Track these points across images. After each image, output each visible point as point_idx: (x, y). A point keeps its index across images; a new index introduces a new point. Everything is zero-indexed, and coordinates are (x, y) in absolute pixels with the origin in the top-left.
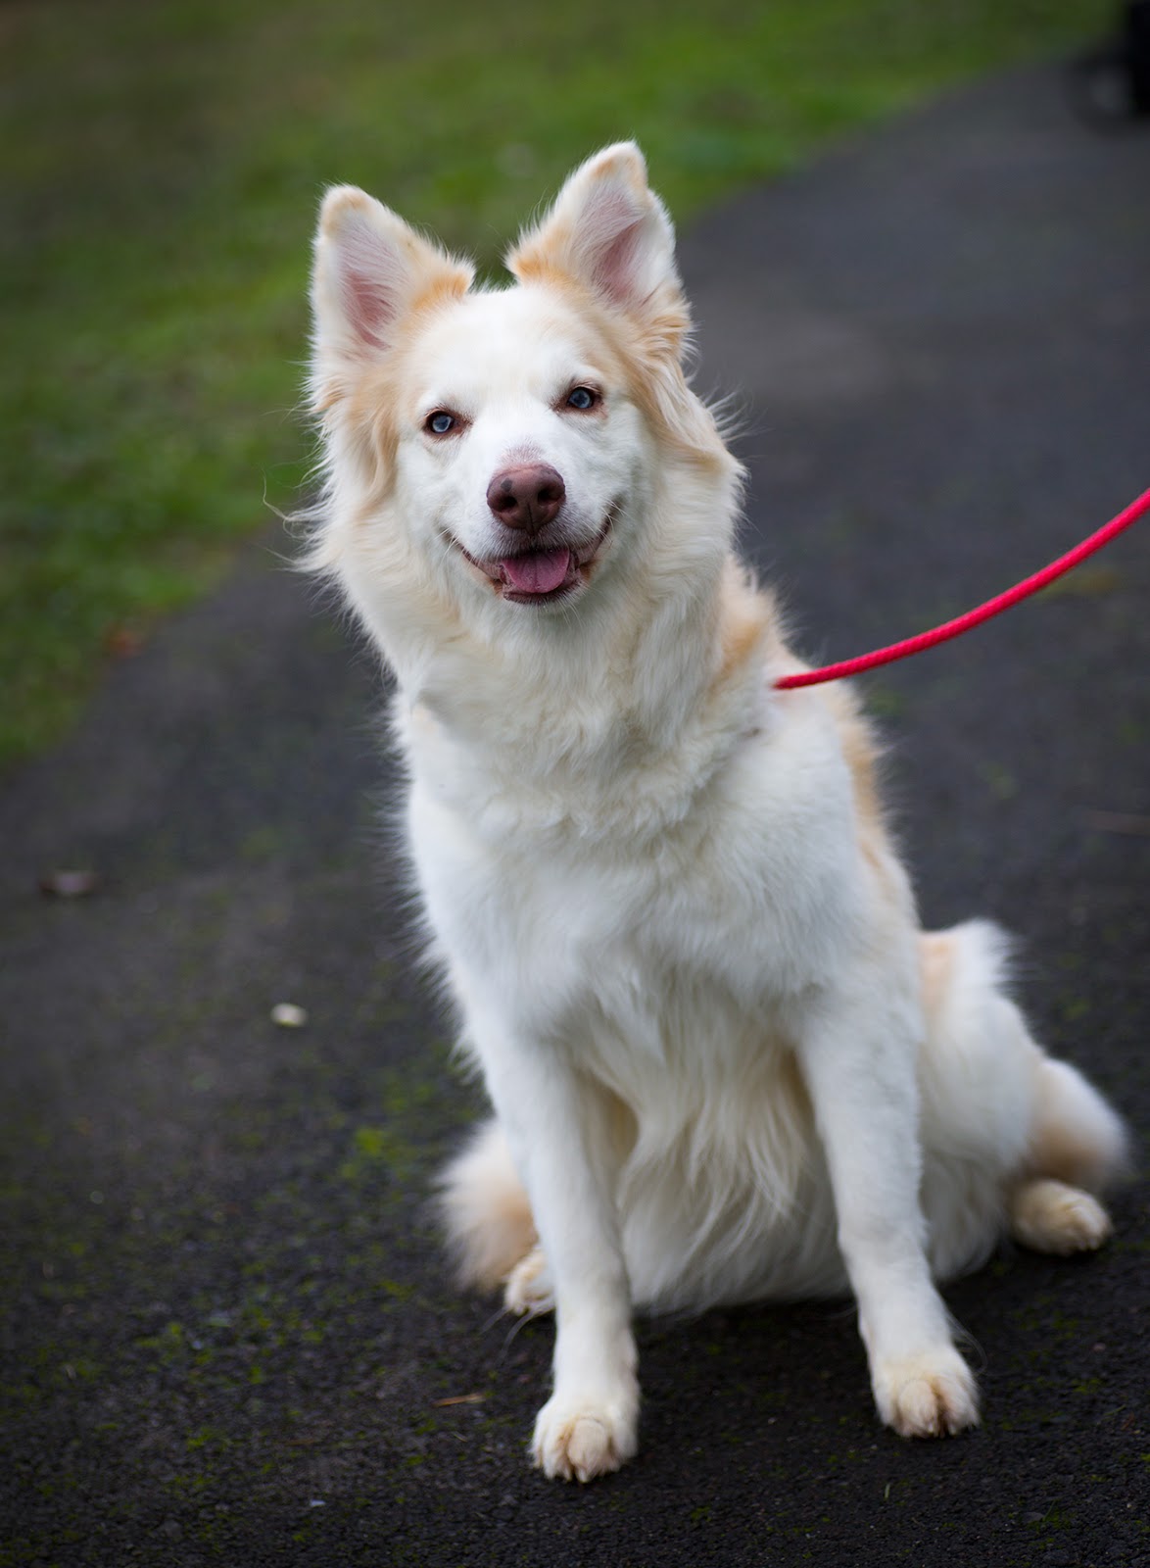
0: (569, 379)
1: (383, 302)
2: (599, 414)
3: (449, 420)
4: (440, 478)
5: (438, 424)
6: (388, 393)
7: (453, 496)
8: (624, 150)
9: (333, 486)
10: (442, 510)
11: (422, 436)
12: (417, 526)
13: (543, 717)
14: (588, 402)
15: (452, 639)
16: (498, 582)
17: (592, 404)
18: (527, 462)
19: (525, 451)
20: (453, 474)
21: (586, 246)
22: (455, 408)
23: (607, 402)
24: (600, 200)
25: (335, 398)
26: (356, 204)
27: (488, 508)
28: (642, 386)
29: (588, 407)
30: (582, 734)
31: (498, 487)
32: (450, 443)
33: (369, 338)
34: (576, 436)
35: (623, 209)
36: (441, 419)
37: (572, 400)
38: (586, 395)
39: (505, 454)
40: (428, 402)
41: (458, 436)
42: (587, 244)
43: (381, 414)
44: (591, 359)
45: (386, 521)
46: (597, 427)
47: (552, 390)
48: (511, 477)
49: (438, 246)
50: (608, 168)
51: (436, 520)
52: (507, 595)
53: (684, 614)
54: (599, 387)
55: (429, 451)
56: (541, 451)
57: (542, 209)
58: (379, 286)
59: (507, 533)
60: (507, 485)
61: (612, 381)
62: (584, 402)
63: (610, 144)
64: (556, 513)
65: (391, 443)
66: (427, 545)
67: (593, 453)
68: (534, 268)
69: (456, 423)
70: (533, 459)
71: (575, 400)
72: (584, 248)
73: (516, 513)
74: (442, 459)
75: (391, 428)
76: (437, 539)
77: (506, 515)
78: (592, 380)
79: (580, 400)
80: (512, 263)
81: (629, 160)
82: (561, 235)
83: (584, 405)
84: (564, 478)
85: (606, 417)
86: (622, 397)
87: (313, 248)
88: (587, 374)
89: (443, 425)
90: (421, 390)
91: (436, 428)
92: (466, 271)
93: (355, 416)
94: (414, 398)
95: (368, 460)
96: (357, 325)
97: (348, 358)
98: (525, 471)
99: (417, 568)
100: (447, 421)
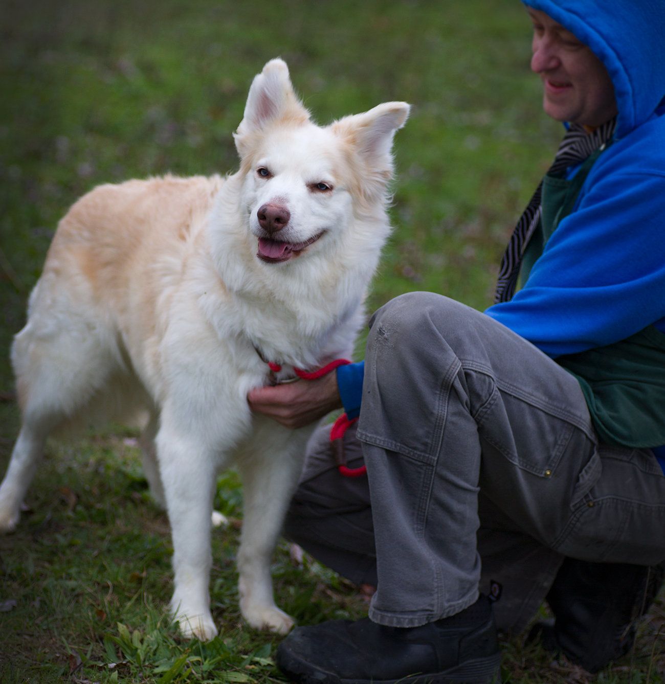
2: (328, 194)
3: (267, 172)
8: (406, 106)
11: (256, 173)
29: (324, 190)
36: (264, 171)
41: (267, 179)
48: (268, 208)
55: (256, 179)
59: (260, 227)
60: (265, 210)
69: (268, 175)
73: (265, 222)
74: (257, 186)
75: (250, 163)
89: (264, 174)
91: (261, 173)
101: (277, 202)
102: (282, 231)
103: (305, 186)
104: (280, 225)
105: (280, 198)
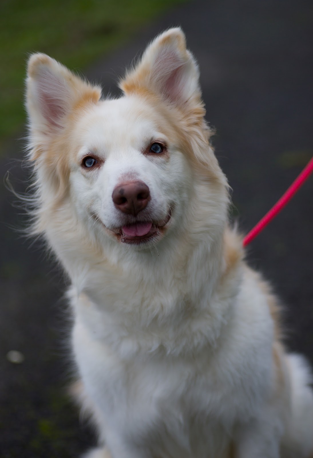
0: (150, 138)
1: (60, 107)
2: (166, 156)
3: (93, 160)
4: (89, 189)
5: (88, 163)
6: (64, 148)
7: (96, 198)
8: (175, 31)
9: (40, 193)
10: (91, 205)
11: (80, 169)
12: (80, 211)
13: (143, 300)
14: (160, 150)
15: (99, 263)
16: (119, 235)
17: (162, 151)
18: (131, 180)
19: (130, 174)
20: (96, 188)
21: (157, 78)
22: (96, 154)
23: (169, 151)
24: (163, 55)
25: (40, 153)
26: (44, 62)
27: (112, 203)
28: (186, 142)
29: (160, 152)
30: (162, 307)
31: (117, 194)
32: (94, 172)
33: (53, 124)
34: (154, 166)
35: (175, 59)
36: (89, 160)
37: (152, 149)
38: (159, 147)
39: (120, 176)
40: (83, 152)
41: (98, 168)
42: (158, 76)
43: (60, 160)
44: (160, 129)
45: (65, 210)
46: (164, 163)
47: (143, 145)
48: (124, 187)
49: (83, 79)
50: (168, 40)
51: (89, 209)
52: (123, 240)
53: (209, 249)
54: (165, 143)
55: (84, 176)
56: (138, 174)
57: (136, 59)
58: (57, 99)
59: (122, 215)
60: (122, 191)
61: (172, 141)
62: (158, 150)
63: (169, 28)
64: (146, 205)
65: (66, 173)
66: (85, 220)
67: (164, 175)
68: (131, 88)
69: (96, 162)
70: (134, 178)
71: (154, 149)
72: (156, 78)
73: (126, 205)
74: (91, 180)
75: (66, 166)
76: (90, 218)
77: (122, 207)
78: (162, 139)
79: (156, 149)
80: (122, 86)
81: (177, 37)
82: (145, 72)
83: (158, 152)
84: (150, 187)
85: (168, 158)
86: (176, 149)
87: (25, 83)
88: (159, 136)
89: (90, 163)
90: (79, 147)
91: (87, 165)
92: (98, 90)
93: (48, 160)
94: (76, 151)
95: (55, 181)
96: (47, 118)
97: (45, 134)
98: (131, 185)
99: (80, 230)
100: (92, 161)
101: (127, 179)
102: (147, 208)
103: (142, 155)
104: (144, 201)
105: (127, 174)
